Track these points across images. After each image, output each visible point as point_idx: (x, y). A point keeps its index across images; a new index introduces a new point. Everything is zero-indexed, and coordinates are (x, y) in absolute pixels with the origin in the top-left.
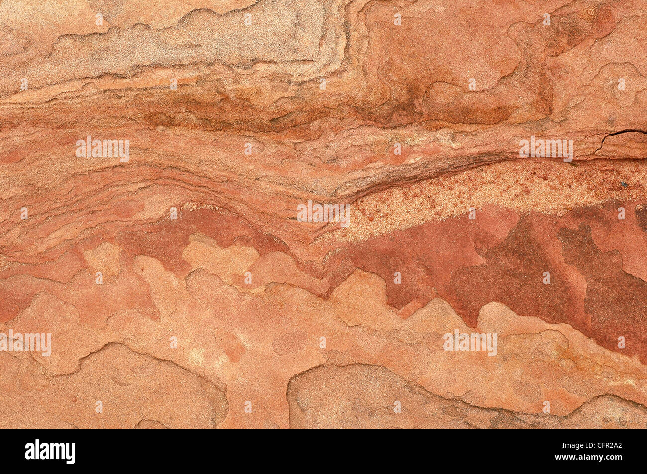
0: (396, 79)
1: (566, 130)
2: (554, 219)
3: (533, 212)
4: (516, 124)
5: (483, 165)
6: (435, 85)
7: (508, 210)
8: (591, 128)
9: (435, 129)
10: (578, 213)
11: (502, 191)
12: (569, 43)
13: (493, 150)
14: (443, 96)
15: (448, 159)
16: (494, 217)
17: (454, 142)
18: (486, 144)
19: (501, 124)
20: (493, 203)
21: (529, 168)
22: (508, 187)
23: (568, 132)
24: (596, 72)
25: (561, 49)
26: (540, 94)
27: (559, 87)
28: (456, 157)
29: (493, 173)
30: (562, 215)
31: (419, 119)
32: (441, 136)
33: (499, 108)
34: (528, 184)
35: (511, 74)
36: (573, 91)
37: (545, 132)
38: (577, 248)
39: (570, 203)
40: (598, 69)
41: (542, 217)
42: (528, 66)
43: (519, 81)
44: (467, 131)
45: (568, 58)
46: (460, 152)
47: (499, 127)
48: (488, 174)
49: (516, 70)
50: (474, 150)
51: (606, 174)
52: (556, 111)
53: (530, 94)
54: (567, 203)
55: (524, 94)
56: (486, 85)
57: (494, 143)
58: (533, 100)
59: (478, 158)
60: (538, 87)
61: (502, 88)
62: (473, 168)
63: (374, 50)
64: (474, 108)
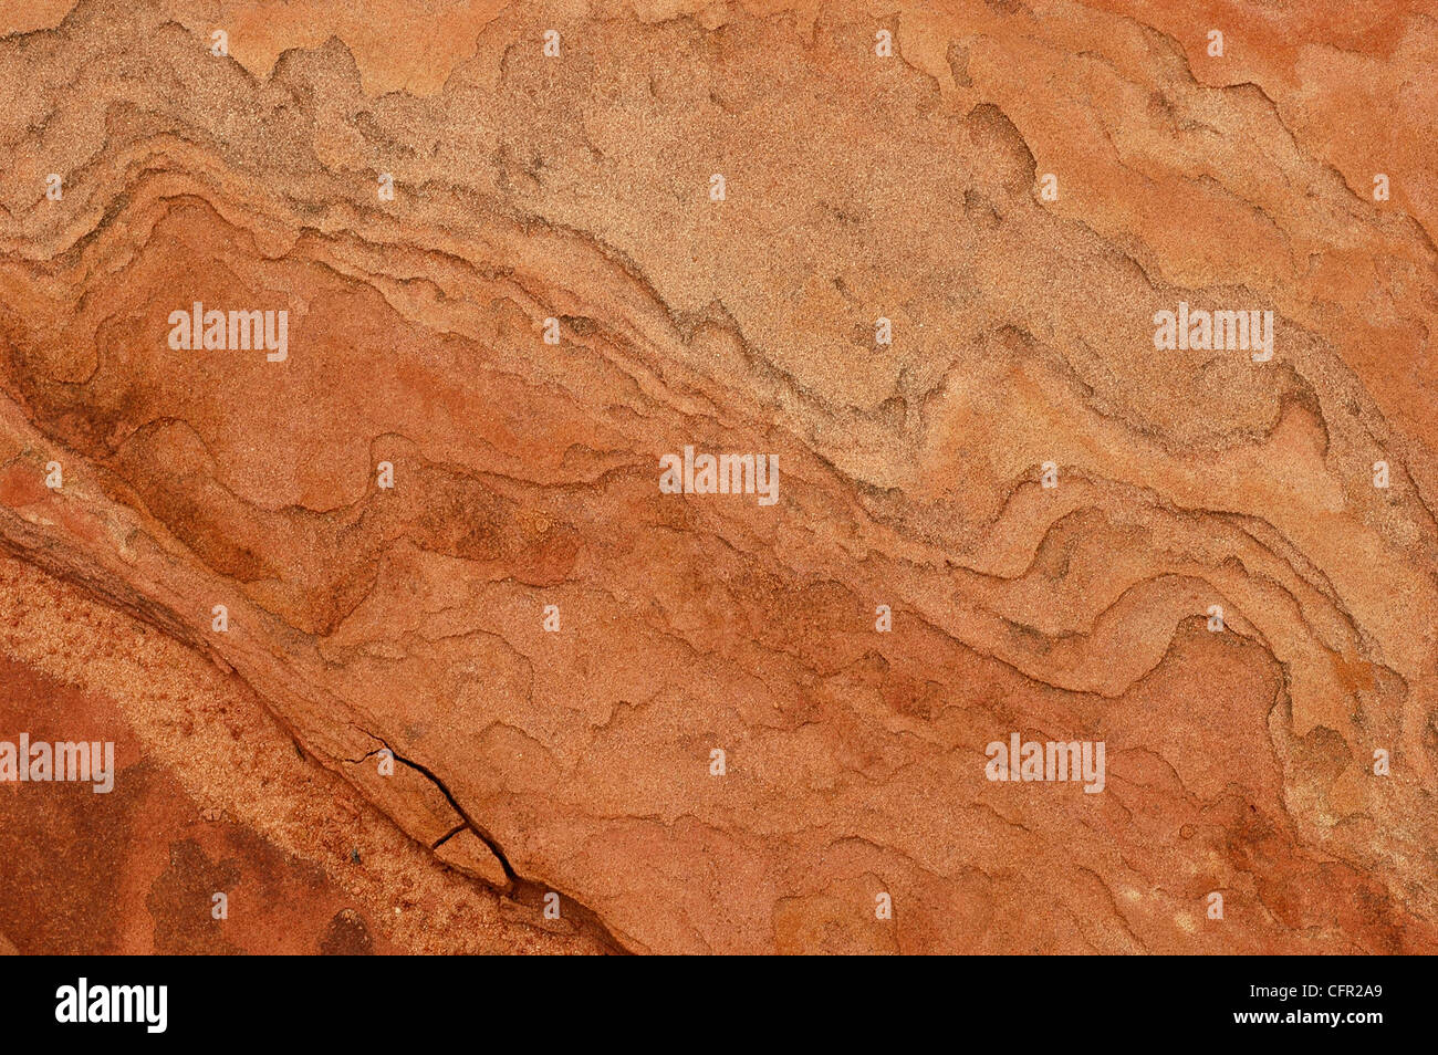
0: (124, 359)
1: (328, 683)
2: (191, 813)
3: (169, 771)
4: (254, 603)
5: (152, 624)
6: (179, 423)
7: (131, 734)
8: (370, 717)
9: (113, 497)
10: (242, 837)
11: (148, 693)
12: (460, 545)
13: (180, 612)
14: (174, 453)
15: (96, 564)
16: (97, 726)
17: (128, 545)
18: (178, 594)
19: (229, 581)
20: (116, 701)
21: (222, 695)
22: (164, 697)
23: (329, 691)
24: (461, 631)
25: (440, 544)
26: (337, 588)
27: (378, 603)
28: (112, 572)
29: (157, 652)
30: (210, 818)
31: (102, 458)
32: (115, 517)
33: (248, 552)
34: (200, 719)
35: (319, 515)
36: (395, 629)
37: (290, 658)
38: (186, 894)
39: (244, 812)
40: (469, 629)
41: (176, 792)
42: (358, 525)
43: (321, 539)
44: (164, 545)
45: (437, 568)
46: (124, 568)
47: (223, 584)
48: (148, 647)
49: (333, 514)
50: (149, 587)
51: (339, 814)
52: (337, 639)
53: (321, 574)
54: (238, 807)
55: (310, 566)
56: (262, 497)
57: (191, 604)
58: (316, 588)
59: (148, 605)
60: (344, 573)
61: (283, 525)
62: (130, 615)
63: (130, 281)
64: (210, 517)
